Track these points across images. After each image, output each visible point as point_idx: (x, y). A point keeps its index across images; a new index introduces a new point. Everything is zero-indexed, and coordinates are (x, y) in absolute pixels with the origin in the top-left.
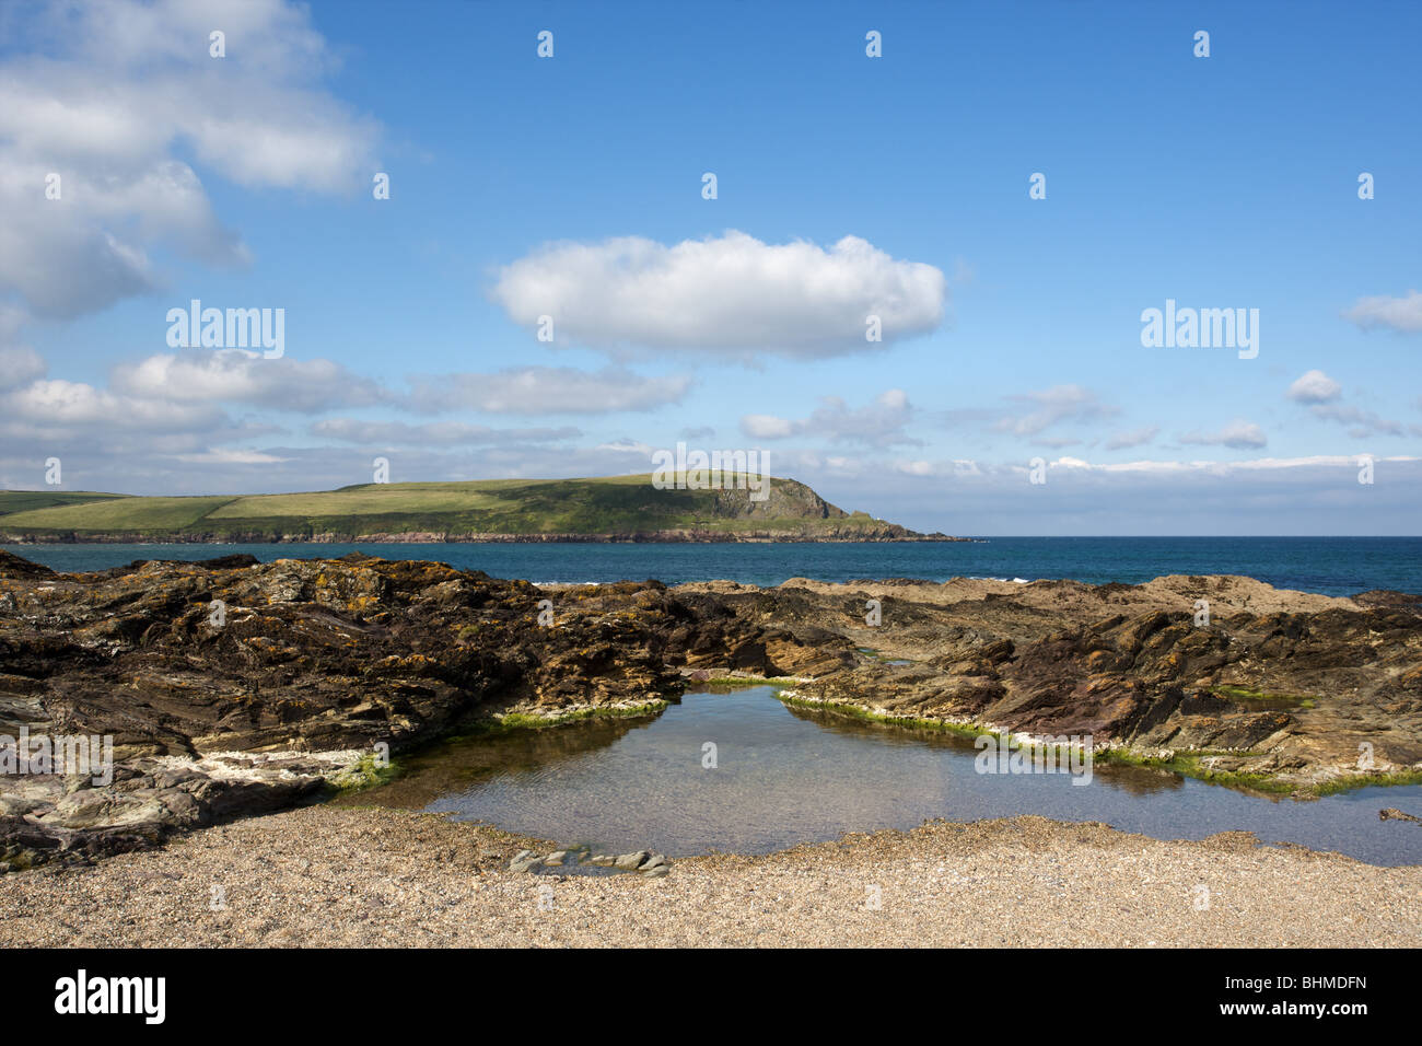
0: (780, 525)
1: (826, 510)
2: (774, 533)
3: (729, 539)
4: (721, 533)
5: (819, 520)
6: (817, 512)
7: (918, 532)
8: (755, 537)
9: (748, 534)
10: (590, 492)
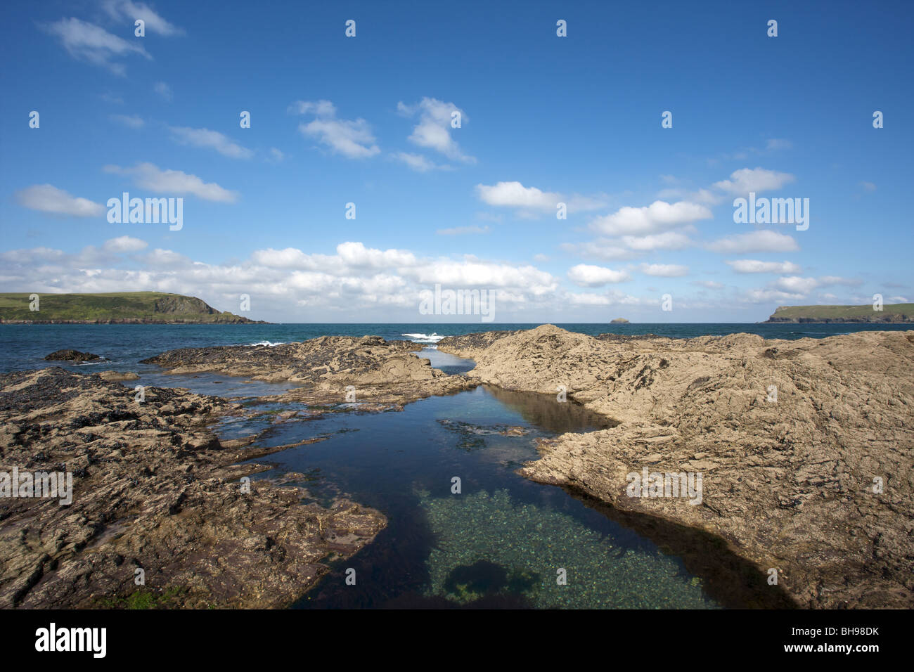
0: (189, 317)
1: (211, 311)
2: (185, 320)
3: (163, 323)
4: (158, 320)
5: (208, 315)
6: (207, 311)
7: (253, 320)
8: (176, 322)
9: (172, 320)
10: (83, 300)
